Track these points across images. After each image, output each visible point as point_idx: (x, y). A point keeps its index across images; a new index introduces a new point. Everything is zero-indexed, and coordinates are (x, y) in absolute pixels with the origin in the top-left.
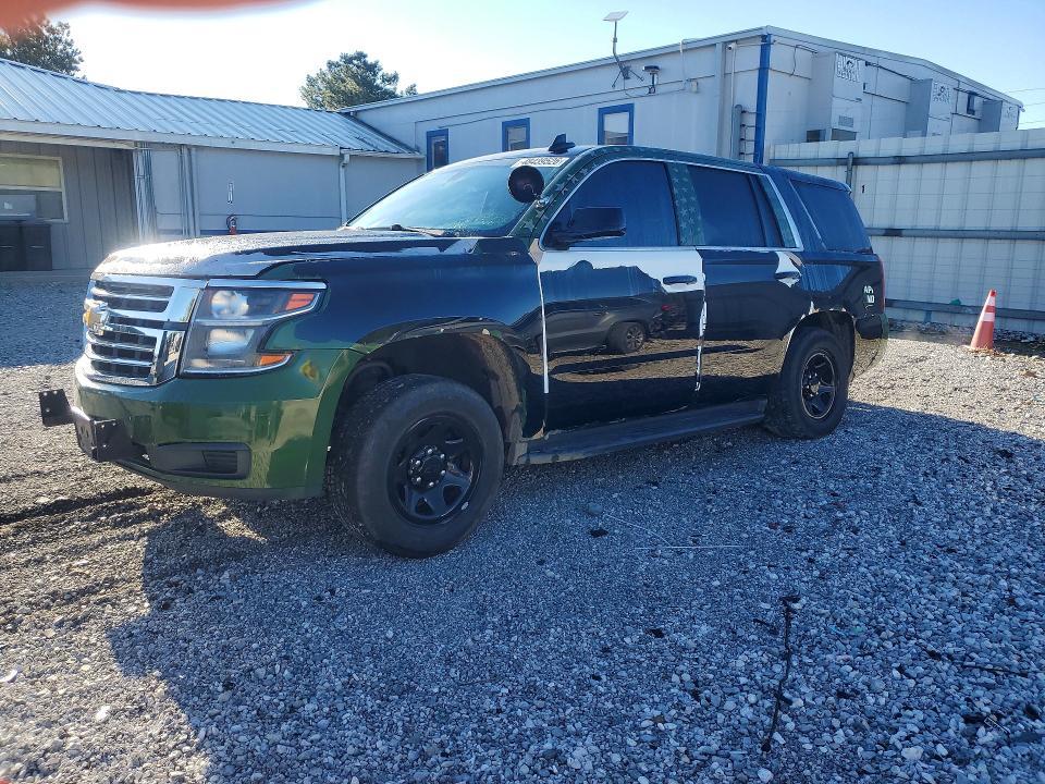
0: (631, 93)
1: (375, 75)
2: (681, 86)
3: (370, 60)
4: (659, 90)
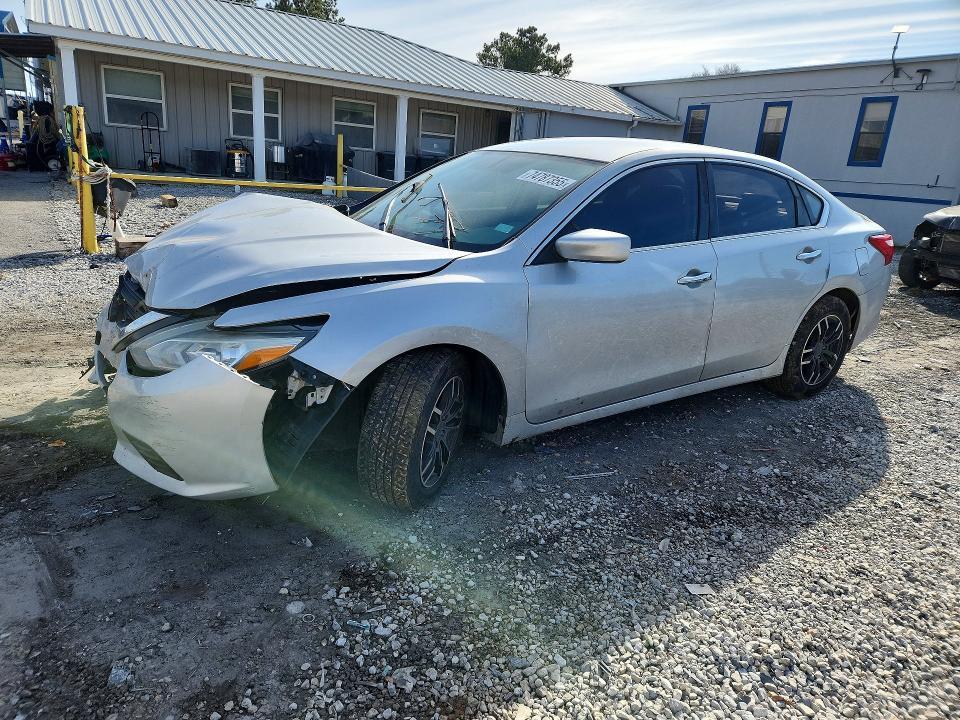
0: (897, 88)
1: (542, 44)
2: (947, 86)
3: (539, 33)
4: (926, 87)
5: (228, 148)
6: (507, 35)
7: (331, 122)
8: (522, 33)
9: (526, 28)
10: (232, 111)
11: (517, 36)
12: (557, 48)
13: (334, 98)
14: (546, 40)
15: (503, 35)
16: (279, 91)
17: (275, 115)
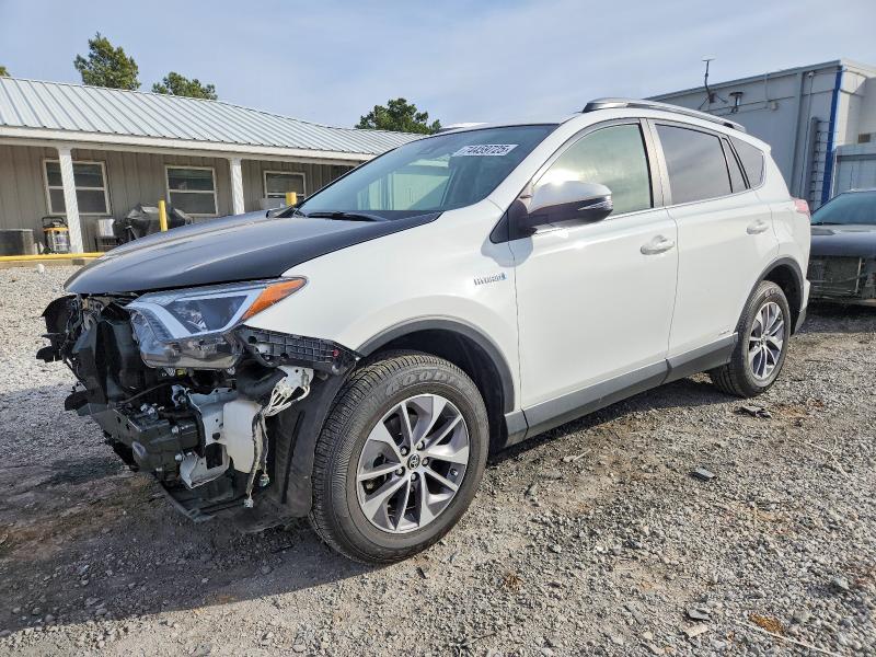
1: (412, 114)
2: (761, 106)
3: (408, 104)
4: (740, 109)
5: (45, 227)
6: (381, 108)
7: (165, 191)
8: (392, 104)
9: (396, 99)
10: (48, 188)
11: (388, 108)
12: (425, 116)
13: (167, 167)
14: (415, 110)
15: (376, 108)
16: (102, 164)
17: (101, 189)
